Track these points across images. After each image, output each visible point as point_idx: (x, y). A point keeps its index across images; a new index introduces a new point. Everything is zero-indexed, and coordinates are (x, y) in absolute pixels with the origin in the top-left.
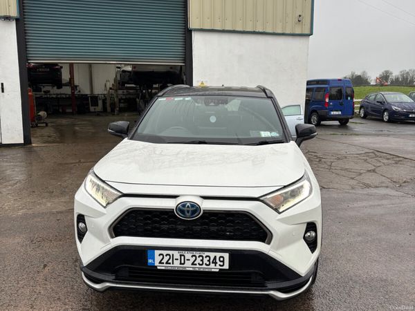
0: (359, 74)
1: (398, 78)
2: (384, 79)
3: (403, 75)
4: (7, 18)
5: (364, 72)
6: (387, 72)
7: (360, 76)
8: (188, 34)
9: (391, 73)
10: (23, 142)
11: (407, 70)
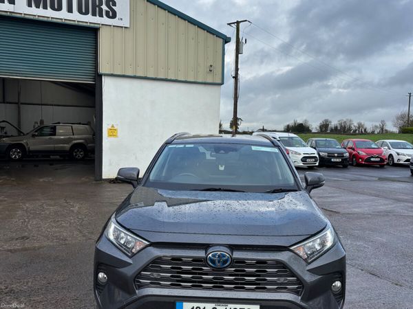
0: (301, 122)
1: (337, 127)
2: (324, 128)
3: (341, 125)
5: (306, 120)
6: (326, 121)
7: (302, 124)
8: (97, 79)
9: (330, 122)
11: (345, 120)
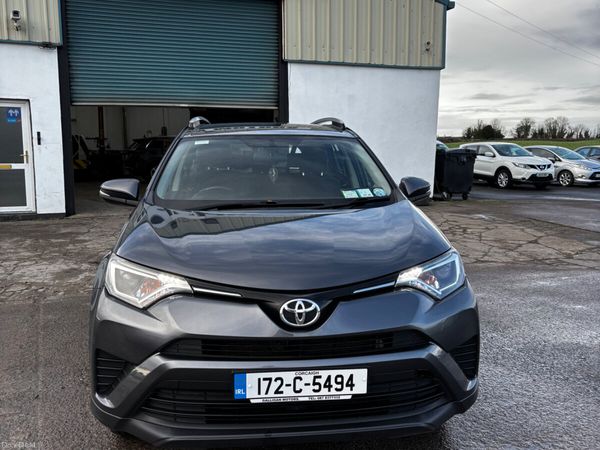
0: (488, 123)
1: (542, 130)
2: (523, 132)
3: (549, 125)
4: (47, 46)
5: (496, 120)
6: (527, 120)
7: (489, 127)
8: (282, 67)
9: (533, 122)
10: (64, 211)
11: (555, 118)
